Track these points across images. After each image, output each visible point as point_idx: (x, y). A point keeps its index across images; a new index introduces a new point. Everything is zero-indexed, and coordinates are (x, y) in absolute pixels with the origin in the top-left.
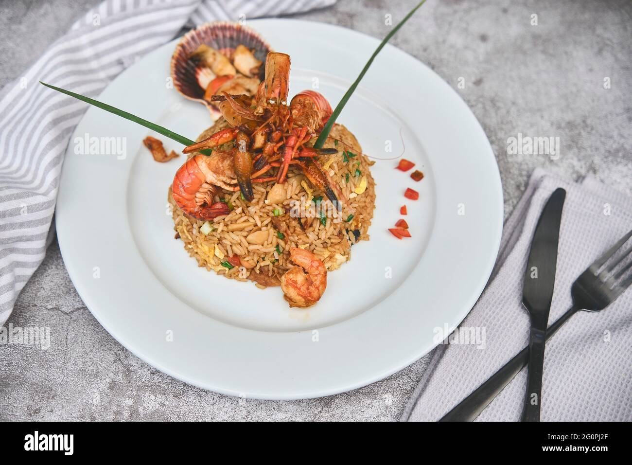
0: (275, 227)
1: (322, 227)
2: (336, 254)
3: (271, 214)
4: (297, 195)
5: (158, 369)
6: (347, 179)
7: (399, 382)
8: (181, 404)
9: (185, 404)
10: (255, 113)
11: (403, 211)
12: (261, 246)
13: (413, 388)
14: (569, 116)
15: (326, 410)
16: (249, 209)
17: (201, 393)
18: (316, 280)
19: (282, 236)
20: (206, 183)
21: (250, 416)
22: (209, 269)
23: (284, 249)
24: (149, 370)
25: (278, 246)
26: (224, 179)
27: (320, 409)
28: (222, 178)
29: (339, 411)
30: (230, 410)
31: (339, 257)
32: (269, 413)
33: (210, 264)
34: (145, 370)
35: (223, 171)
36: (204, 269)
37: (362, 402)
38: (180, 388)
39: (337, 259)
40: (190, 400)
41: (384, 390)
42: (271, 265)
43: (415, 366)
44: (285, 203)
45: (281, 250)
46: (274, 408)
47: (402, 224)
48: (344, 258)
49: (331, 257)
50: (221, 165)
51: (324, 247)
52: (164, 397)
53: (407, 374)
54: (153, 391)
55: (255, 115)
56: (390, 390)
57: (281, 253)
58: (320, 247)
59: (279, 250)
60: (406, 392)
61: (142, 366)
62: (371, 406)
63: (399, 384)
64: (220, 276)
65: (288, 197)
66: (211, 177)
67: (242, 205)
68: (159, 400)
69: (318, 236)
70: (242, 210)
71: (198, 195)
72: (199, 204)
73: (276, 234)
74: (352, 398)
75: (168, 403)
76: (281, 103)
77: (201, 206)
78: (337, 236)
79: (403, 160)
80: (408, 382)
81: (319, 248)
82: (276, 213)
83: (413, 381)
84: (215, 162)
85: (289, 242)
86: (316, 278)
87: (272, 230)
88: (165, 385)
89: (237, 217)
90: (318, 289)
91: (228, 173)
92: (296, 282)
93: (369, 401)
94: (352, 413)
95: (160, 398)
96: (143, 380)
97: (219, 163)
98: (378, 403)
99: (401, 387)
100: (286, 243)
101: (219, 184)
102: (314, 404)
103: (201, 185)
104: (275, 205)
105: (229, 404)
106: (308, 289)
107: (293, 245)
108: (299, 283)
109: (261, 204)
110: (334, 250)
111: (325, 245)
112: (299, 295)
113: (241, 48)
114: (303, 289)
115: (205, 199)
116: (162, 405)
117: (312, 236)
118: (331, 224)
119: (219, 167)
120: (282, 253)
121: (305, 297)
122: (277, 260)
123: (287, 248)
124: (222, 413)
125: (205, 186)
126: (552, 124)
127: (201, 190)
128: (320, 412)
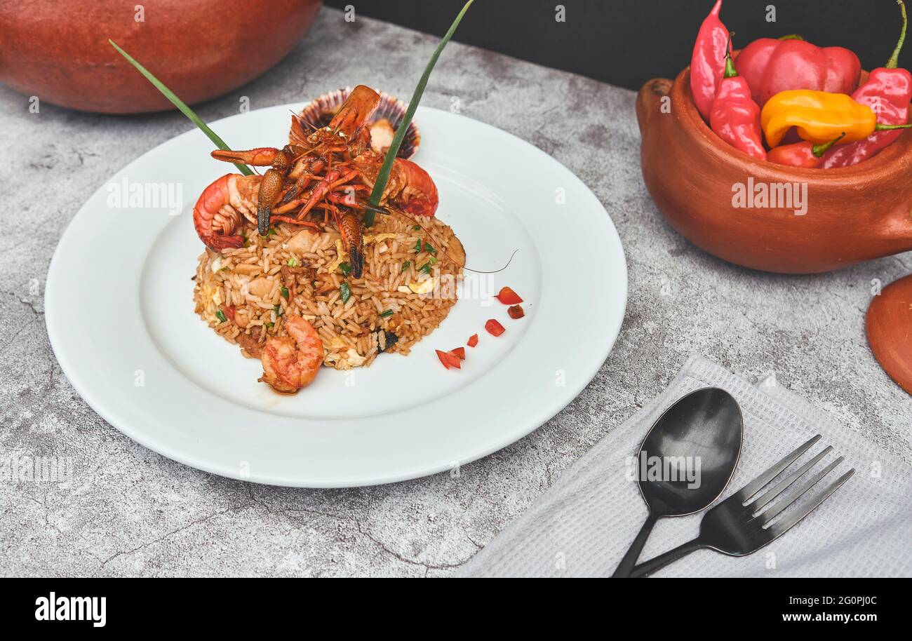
0: (283, 280)
1: (340, 302)
2: (351, 349)
3: (284, 263)
4: (323, 251)
5: (82, 397)
6: (406, 266)
7: (341, 524)
8: (78, 439)
9: (82, 441)
10: (308, 140)
11: (473, 341)
12: (259, 299)
13: (355, 538)
14: (787, 325)
15: (230, 514)
16: (264, 249)
17: (107, 438)
18: (302, 360)
19: (285, 294)
20: (230, 204)
21: (141, 483)
22: (204, 319)
23: (284, 313)
24: (72, 394)
25: (278, 306)
26: (249, 205)
27: (224, 510)
28: (246, 202)
29: (244, 522)
30: (125, 467)
31: (353, 355)
32: (164, 488)
33: (207, 311)
34: (69, 393)
35: (251, 195)
36: (199, 317)
37: (279, 524)
38: (90, 423)
39: (349, 356)
40: (91, 439)
41: (317, 524)
42: (264, 327)
43: (375, 516)
44: (305, 255)
45: (280, 312)
46: (173, 486)
47: (459, 353)
48: (360, 360)
49: (342, 351)
50: (250, 187)
51: (335, 331)
52: (67, 424)
53: (358, 520)
54: (60, 415)
55: (308, 143)
56: (323, 527)
57: (279, 316)
58: (330, 329)
59: (278, 311)
60: (343, 538)
61: (69, 388)
62: (287, 533)
63: (339, 526)
64: (210, 329)
65: (313, 250)
66: (235, 198)
67: (258, 243)
68: (59, 426)
69: (331, 312)
70: (257, 249)
71: (217, 217)
72: (215, 228)
73: (280, 288)
74: (271, 515)
75: (66, 432)
76: (338, 133)
77: (217, 232)
78: (359, 324)
79: (506, 289)
80: (353, 529)
81: (328, 330)
82: (290, 263)
83: (360, 531)
84: (245, 182)
85: (292, 306)
86: (303, 357)
87: (277, 282)
88: (76, 415)
89: (247, 255)
90: (300, 372)
91: (254, 198)
92: (276, 351)
93: (289, 528)
94: (259, 530)
95: (62, 425)
96: (59, 401)
97: (250, 184)
98: (298, 535)
99: (339, 531)
100: (289, 305)
101: (243, 210)
102: (222, 501)
103: (223, 205)
104: (291, 254)
105: (128, 461)
106: (287, 366)
107: (297, 311)
108: (280, 354)
109: (278, 248)
110: (349, 342)
111: (338, 330)
112: (271, 366)
113: (384, 121)
114: (282, 364)
115: (223, 225)
116: (59, 431)
117: (322, 308)
118: (354, 305)
119: (248, 189)
120: (281, 315)
121: (278, 373)
122: (273, 324)
123: (288, 311)
124: (114, 467)
125: (228, 208)
126: (755, 326)
127: (222, 212)
128: (222, 513)
